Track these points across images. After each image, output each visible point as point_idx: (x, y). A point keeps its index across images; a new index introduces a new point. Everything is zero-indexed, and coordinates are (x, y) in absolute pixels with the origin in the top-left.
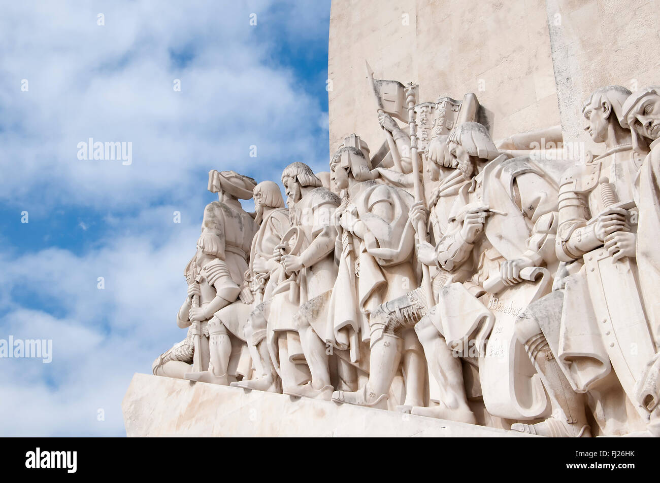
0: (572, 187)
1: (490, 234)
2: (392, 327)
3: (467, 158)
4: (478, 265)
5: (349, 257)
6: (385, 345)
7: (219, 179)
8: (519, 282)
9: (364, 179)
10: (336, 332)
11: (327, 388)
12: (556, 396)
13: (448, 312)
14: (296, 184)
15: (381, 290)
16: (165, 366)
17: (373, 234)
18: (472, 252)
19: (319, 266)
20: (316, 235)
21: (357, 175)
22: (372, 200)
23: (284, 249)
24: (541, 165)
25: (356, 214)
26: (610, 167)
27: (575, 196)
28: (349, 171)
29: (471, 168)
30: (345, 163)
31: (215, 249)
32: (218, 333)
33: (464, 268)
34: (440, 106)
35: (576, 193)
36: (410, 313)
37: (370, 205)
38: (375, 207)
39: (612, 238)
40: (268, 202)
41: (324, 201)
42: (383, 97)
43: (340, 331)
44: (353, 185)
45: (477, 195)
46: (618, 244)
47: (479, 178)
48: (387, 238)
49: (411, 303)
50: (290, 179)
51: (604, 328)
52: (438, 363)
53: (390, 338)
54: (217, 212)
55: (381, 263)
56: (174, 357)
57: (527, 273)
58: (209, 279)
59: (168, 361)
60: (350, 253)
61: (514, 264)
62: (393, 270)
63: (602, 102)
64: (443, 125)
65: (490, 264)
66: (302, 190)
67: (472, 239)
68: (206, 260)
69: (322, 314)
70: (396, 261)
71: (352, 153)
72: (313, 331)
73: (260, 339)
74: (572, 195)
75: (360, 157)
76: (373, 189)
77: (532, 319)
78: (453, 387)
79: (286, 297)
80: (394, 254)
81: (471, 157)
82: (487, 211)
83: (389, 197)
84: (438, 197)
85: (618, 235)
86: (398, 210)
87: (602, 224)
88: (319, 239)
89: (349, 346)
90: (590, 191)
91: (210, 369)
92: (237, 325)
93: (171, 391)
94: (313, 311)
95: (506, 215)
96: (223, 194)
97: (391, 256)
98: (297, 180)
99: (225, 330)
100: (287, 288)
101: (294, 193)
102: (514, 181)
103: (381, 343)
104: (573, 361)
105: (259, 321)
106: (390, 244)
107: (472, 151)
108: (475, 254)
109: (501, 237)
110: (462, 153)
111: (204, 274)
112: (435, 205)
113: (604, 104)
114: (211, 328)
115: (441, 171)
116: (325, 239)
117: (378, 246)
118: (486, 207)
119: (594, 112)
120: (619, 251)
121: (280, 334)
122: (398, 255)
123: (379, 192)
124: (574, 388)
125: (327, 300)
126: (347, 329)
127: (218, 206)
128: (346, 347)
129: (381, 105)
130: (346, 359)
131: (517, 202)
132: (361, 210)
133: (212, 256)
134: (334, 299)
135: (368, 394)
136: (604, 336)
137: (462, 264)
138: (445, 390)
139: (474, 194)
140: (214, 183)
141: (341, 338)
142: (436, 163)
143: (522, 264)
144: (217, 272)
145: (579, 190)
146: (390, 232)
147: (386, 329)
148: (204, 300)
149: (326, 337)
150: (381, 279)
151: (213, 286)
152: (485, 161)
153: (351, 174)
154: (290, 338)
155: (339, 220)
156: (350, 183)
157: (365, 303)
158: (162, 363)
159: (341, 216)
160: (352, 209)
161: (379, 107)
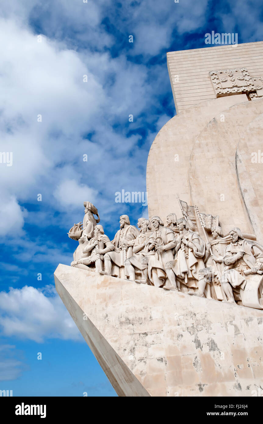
1: (245, 259)
2: (207, 276)
4: (237, 266)
8: (257, 273)
9: (188, 230)
10: (181, 273)
11: (177, 289)
13: (234, 277)
15: (196, 264)
16: (79, 265)
17: (197, 248)
19: (168, 251)
21: (187, 228)
22: (194, 237)
23: (156, 242)
25: (187, 239)
37: (193, 239)
38: (195, 240)
42: (183, 206)
43: (182, 273)
45: (239, 247)
47: (240, 243)
48: (200, 250)
49: (212, 271)
50: (156, 221)
55: (196, 256)
59: (80, 263)
60: (185, 251)
61: (256, 269)
62: (199, 259)
64: (211, 222)
65: (243, 266)
66: (160, 226)
67: (238, 258)
69: (176, 267)
70: (201, 257)
72: (173, 271)
73: (145, 268)
76: (193, 234)
79: (155, 257)
80: (203, 255)
82: (244, 252)
83: (198, 238)
84: (218, 243)
88: (172, 243)
89: (185, 278)
91: (106, 271)
92: (115, 259)
94: (173, 265)
95: (250, 255)
98: (159, 222)
99: (110, 259)
100: (154, 254)
101: (157, 225)
102: (252, 248)
106: (201, 252)
109: (248, 260)
111: (101, 238)
112: (215, 245)
114: (106, 257)
115: (219, 236)
117: (198, 252)
121: (154, 268)
125: (176, 262)
126: (185, 273)
131: (253, 253)
132: (190, 239)
134: (180, 263)
135: (200, 294)
139: (237, 247)
141: (183, 275)
142: (218, 234)
143: (258, 269)
144: (107, 240)
147: (204, 277)
148: (100, 247)
149: (178, 274)
150: (197, 261)
151: (104, 244)
153: (185, 227)
154: (158, 270)
155: (181, 240)
156: (184, 230)
157: (191, 267)
158: (77, 264)
159: (182, 239)
160: (186, 238)
161: (182, 208)
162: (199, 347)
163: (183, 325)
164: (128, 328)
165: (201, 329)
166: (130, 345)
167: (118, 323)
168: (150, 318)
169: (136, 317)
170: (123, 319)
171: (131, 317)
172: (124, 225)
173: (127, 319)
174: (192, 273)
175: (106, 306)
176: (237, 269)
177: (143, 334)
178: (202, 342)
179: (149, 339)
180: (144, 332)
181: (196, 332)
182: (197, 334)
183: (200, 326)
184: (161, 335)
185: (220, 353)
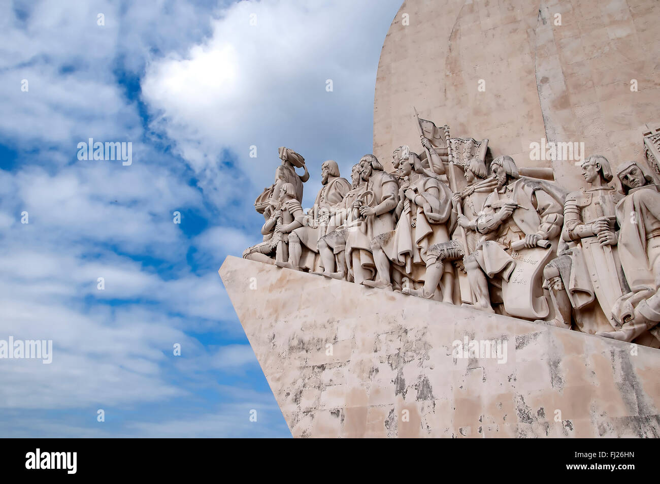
0: (576, 203)
1: (516, 219)
2: (441, 258)
5: (409, 214)
6: (436, 267)
8: (536, 246)
9: (420, 173)
10: (399, 255)
11: (390, 285)
12: (560, 309)
13: (489, 256)
14: (370, 167)
15: (429, 236)
16: (253, 255)
19: (383, 216)
20: (385, 198)
21: (417, 170)
23: (361, 202)
24: (549, 188)
25: (416, 191)
26: (599, 197)
27: (576, 208)
29: (505, 180)
30: (411, 161)
31: (293, 193)
32: (295, 242)
33: (493, 233)
34: (468, 142)
35: (577, 206)
37: (426, 188)
38: (430, 189)
39: (604, 234)
40: (332, 173)
41: (391, 180)
42: (424, 129)
43: (401, 255)
44: (414, 175)
45: (507, 196)
46: (607, 237)
47: (510, 187)
48: (438, 208)
49: (454, 247)
50: (366, 163)
51: (593, 279)
52: (477, 282)
53: (439, 264)
54: (285, 171)
55: (431, 221)
56: (259, 250)
57: (543, 243)
58: (290, 210)
59: (255, 252)
61: (535, 237)
62: (437, 227)
63: (597, 162)
64: (470, 153)
65: (513, 234)
66: (373, 171)
67: (503, 219)
68: (286, 198)
70: (440, 222)
71: (415, 157)
72: (383, 252)
73: (340, 250)
74: (575, 207)
75: (419, 160)
76: (428, 179)
77: (556, 268)
78: (485, 296)
79: (359, 230)
80: (442, 218)
81: (506, 174)
82: (516, 205)
83: (438, 186)
84: (473, 192)
85: (607, 232)
87: (599, 225)
88: (388, 200)
89: (405, 264)
90: (584, 207)
91: (290, 260)
92: (307, 239)
93: (261, 270)
94: (384, 241)
95: (528, 210)
96: (286, 161)
97: (439, 219)
98: (371, 165)
99: (299, 241)
100: (359, 225)
101: (368, 171)
102: (534, 194)
103: (434, 266)
104: (576, 292)
106: (439, 212)
109: (523, 221)
110: (502, 172)
111: (287, 206)
112: (469, 196)
113: (597, 164)
114: (291, 238)
115: (476, 178)
116: (392, 201)
117: (432, 212)
118: (515, 203)
119: (590, 167)
120: (606, 241)
121: (355, 250)
123: (432, 182)
124: (574, 306)
125: (392, 236)
126: (406, 254)
127: (286, 168)
128: (404, 264)
131: (535, 205)
132: (420, 190)
133: (291, 197)
134: (398, 236)
135: (425, 292)
136: (593, 283)
138: (481, 297)
139: (505, 195)
140: (284, 154)
141: (402, 259)
142: (474, 173)
143: (539, 238)
144: (295, 207)
145: (578, 205)
146: (439, 205)
147: (437, 259)
148: (285, 221)
149: (392, 257)
150: (430, 231)
151: (292, 214)
152: (515, 178)
153: (413, 168)
154: (362, 254)
155: (405, 192)
156: (412, 173)
157: (419, 242)
158: (251, 253)
159: (406, 190)
160: (414, 188)
161: (422, 134)
162: (400, 393)
163: (383, 353)
164: (299, 357)
165: (410, 359)
166: (296, 386)
167: (287, 348)
168: (335, 339)
169: (314, 339)
170: (295, 343)
171: (306, 339)
172: (327, 179)
173: (301, 342)
174: (420, 253)
175: (276, 321)
176: (501, 240)
177: (319, 367)
178: (407, 383)
179: (326, 376)
180: (319, 364)
181: (402, 364)
182: (402, 369)
183: (410, 354)
184: (344, 370)
185: (434, 404)
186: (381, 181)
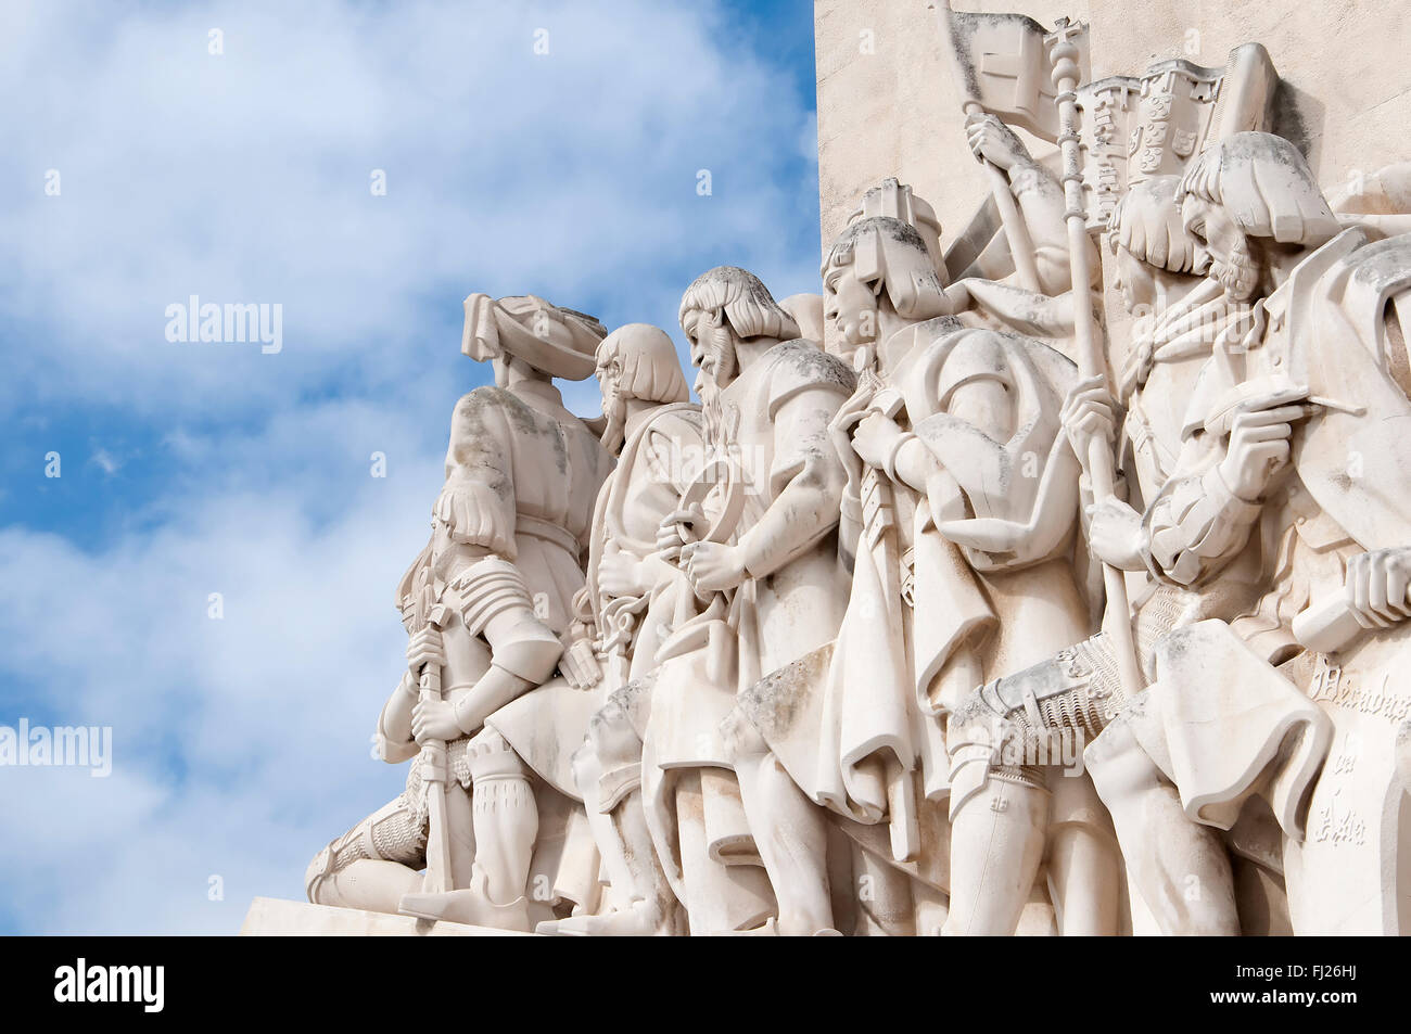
1: (1313, 471)
3: (1237, 241)
4: (1275, 566)
5: (882, 546)
6: (994, 809)
7: (493, 319)
8: (1406, 616)
9: (925, 314)
10: (846, 771)
13: (1184, 709)
14: (721, 333)
15: (980, 643)
17: (953, 478)
18: (1255, 528)
19: (792, 574)
20: (782, 483)
21: (903, 303)
22: (951, 374)
23: (688, 525)
25: (902, 417)
28: (878, 289)
29: (1251, 274)
30: (866, 266)
31: (485, 529)
32: (498, 775)
33: (1234, 575)
34: (1156, 88)
36: (1070, 711)
37: (943, 388)
38: (958, 395)
40: (639, 388)
42: (982, 64)
43: (857, 766)
44: (892, 333)
45: (1271, 355)
47: (1276, 304)
48: (994, 489)
49: (1073, 683)
50: (705, 317)
52: (1158, 860)
53: (1009, 789)
54: (490, 417)
55: (979, 563)
56: (368, 847)
58: (469, 615)
59: (352, 859)
60: (885, 533)
62: (1016, 585)
64: (1165, 144)
65: (1315, 563)
66: (741, 350)
67: (1256, 487)
68: (459, 560)
69: (804, 717)
70: (1022, 558)
71: (887, 236)
72: (780, 767)
73: (622, 791)
75: (911, 250)
76: (952, 344)
79: (698, 668)
81: (1250, 239)
82: (1303, 402)
83: (1000, 367)
84: (1151, 363)
86: (1029, 405)
88: (794, 493)
89: (887, 812)
91: (476, 883)
92: (553, 749)
94: (777, 706)
95: (1361, 413)
96: (508, 363)
97: (1010, 543)
98: (725, 320)
99: (519, 768)
100: (700, 642)
101: (718, 359)
102: (1387, 312)
103: (985, 800)
105: (618, 739)
106: (1004, 507)
107: (1255, 222)
108: (1266, 533)
109: (1346, 481)
110: (1225, 229)
111: (454, 601)
112: (1141, 387)
114: (478, 759)
115: (1158, 286)
116: (811, 493)
117: (970, 514)
118: (1299, 391)
121: (681, 778)
122: (1030, 538)
123: (969, 350)
125: (818, 675)
126: (879, 761)
127: (493, 402)
128: (878, 816)
129: (975, 90)
130: (877, 850)
131: (1398, 375)
132: (918, 405)
133: (479, 549)
134: (840, 671)
137: (1226, 564)
139: (1263, 352)
140: (481, 332)
141: (863, 788)
142: (1144, 260)
144: (494, 596)
146: (1003, 470)
148: (457, 678)
149: (819, 785)
150: (980, 610)
151: (481, 636)
152: (1294, 250)
153: (883, 300)
154: (711, 791)
156: (880, 325)
157: (934, 681)
158: (335, 866)
159: (856, 425)
161: (967, 97)
172: (622, 422)
186: (766, 392)
